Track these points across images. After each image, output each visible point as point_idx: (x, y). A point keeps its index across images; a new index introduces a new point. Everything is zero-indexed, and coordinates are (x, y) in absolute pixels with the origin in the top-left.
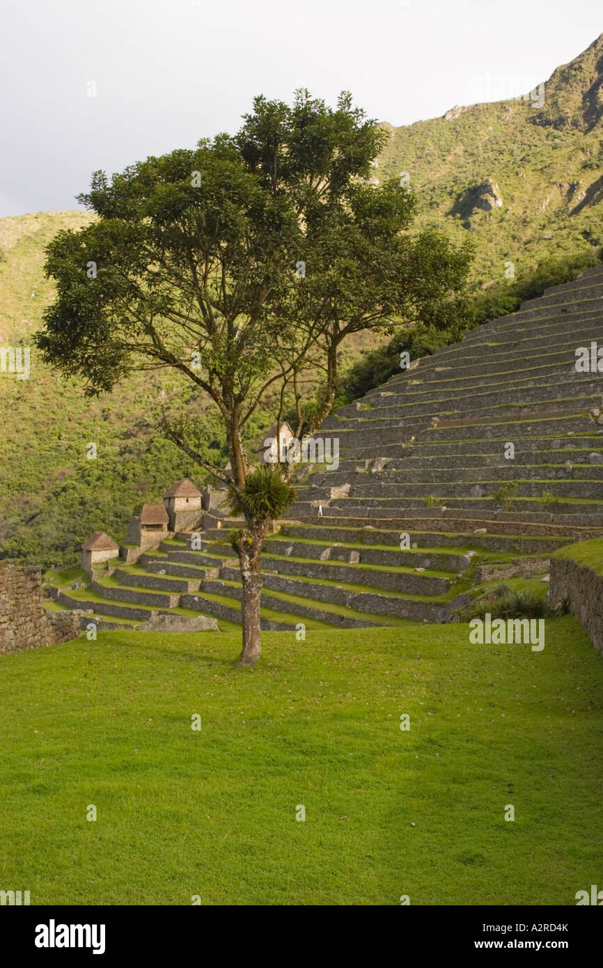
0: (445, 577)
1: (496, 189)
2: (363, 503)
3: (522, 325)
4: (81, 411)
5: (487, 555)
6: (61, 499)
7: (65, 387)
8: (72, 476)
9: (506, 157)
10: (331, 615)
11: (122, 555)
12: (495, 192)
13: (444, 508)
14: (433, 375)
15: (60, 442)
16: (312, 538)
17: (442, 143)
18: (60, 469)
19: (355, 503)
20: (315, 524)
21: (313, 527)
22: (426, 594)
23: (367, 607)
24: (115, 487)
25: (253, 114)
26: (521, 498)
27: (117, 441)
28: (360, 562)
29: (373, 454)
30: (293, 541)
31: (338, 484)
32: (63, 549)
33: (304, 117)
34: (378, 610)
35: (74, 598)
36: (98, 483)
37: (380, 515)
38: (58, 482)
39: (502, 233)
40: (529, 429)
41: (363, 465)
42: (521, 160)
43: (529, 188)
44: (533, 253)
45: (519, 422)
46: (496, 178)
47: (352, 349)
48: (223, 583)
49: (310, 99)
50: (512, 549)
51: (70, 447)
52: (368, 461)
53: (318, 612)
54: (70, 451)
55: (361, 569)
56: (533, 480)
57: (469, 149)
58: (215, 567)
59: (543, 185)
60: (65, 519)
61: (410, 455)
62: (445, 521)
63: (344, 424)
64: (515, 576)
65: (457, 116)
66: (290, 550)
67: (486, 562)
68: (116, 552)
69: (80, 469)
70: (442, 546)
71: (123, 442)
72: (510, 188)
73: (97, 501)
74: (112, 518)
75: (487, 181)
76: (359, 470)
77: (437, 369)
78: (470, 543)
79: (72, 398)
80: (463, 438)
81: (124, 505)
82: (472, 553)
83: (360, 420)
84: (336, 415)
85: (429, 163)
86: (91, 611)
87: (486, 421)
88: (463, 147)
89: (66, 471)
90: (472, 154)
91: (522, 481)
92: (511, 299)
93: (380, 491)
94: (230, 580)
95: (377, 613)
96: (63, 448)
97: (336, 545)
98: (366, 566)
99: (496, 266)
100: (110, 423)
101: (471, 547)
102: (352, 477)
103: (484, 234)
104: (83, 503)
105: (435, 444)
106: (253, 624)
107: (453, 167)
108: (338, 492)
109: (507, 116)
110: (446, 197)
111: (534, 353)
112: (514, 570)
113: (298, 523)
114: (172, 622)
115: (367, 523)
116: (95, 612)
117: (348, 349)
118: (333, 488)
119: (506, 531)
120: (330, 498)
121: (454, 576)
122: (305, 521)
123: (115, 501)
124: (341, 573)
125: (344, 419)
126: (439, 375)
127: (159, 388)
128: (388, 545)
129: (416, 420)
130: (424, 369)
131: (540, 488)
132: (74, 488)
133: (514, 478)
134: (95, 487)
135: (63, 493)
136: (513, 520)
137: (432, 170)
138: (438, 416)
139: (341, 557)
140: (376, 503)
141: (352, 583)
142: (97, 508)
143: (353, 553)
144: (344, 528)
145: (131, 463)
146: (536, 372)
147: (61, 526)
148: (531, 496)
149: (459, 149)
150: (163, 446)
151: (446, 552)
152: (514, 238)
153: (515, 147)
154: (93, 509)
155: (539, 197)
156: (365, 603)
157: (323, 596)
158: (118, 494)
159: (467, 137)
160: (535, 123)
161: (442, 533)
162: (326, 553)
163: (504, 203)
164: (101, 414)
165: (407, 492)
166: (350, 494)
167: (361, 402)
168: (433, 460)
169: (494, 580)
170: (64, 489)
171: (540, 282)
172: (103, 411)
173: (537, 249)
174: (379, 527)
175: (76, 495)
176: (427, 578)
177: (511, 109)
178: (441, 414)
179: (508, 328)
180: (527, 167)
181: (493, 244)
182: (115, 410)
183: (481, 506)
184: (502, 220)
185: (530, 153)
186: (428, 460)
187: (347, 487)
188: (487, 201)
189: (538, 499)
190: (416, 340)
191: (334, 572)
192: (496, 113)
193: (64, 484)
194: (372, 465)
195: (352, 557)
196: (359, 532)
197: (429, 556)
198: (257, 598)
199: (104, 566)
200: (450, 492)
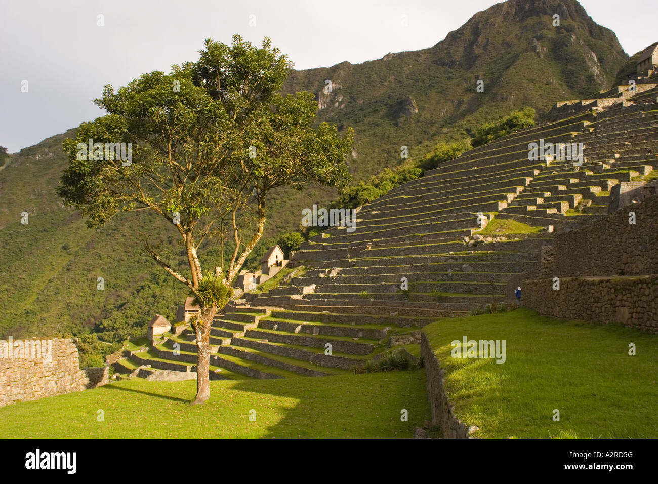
0: (371, 343)
1: (414, 102)
2: (323, 296)
3: (424, 186)
4: (154, 238)
5: (397, 329)
6: (140, 294)
7: (145, 223)
8: (147, 279)
9: (420, 84)
10: (299, 368)
11: (172, 331)
12: (413, 104)
13: (372, 300)
14: (370, 216)
15: (140, 258)
16: (289, 319)
17: (382, 75)
18: (141, 274)
19: (319, 296)
20: (293, 310)
21: (291, 311)
22: (359, 354)
23: (323, 363)
24: (175, 286)
25: (206, 50)
26: (420, 293)
27: (177, 257)
28: (319, 334)
29: (331, 266)
30: (278, 320)
31: (308, 284)
32: (141, 326)
33: (238, 52)
34: (329, 365)
35: (140, 357)
36: (165, 283)
37: (333, 303)
38: (139, 283)
39: (418, 129)
40: (427, 250)
41: (324, 272)
42: (429, 86)
43: (434, 102)
44: (436, 142)
45: (421, 246)
46: (414, 95)
47: (325, 199)
48: (234, 347)
49: (242, 42)
50: (413, 326)
51: (147, 261)
52: (327, 270)
53: (292, 367)
54: (147, 263)
55: (319, 339)
56: (428, 282)
57: (398, 78)
58: (229, 337)
59: (442, 101)
60: (143, 306)
61: (353, 266)
62: (373, 308)
63: (314, 247)
64: (412, 343)
65: (390, 59)
66: (276, 326)
67: (396, 334)
68: (169, 328)
69: (153, 275)
70: (370, 324)
71: (181, 257)
72: (423, 102)
73: (164, 295)
74: (173, 306)
75: (409, 97)
76: (322, 276)
77: (372, 213)
78: (387, 322)
79: (149, 230)
80: (386, 256)
81: (181, 297)
82: (388, 328)
83: (324, 244)
84: (310, 241)
85: (374, 86)
86: (149, 366)
87: (401, 245)
88: (394, 77)
89: (144, 276)
90: (400, 82)
91: (422, 282)
92: (419, 169)
93: (334, 289)
94: (238, 345)
95: (328, 367)
96: (143, 261)
97: (305, 323)
98: (322, 337)
99: (414, 149)
100: (173, 245)
101: (388, 324)
102: (317, 281)
103: (407, 129)
104: (154, 296)
105: (368, 259)
106: (203, 377)
107: (388, 89)
108: (309, 290)
109: (421, 60)
110: (384, 107)
111: (432, 202)
112: (412, 339)
113: (282, 309)
114: (168, 374)
115: (325, 309)
116: (152, 367)
117: (323, 200)
118: (304, 287)
119: (410, 314)
120: (302, 293)
121: (377, 342)
122: (286, 308)
123: (175, 295)
124: (307, 341)
125: (314, 243)
126: (374, 216)
127: (204, 223)
128: (338, 323)
129: (359, 244)
130: (365, 212)
131: (432, 286)
132: (149, 287)
133: (417, 280)
134: (162, 286)
135: (142, 290)
136: (414, 307)
137: (375, 90)
138: (371, 242)
139: (308, 331)
140: (331, 297)
141: (314, 348)
142: (164, 300)
143: (315, 328)
144: (310, 313)
145: (185, 271)
146: (432, 215)
147: (140, 311)
148: (426, 292)
149: (392, 79)
150: (206, 260)
151: (372, 327)
152: (425, 132)
153: (425, 78)
154: (161, 300)
155: (440, 108)
156: (321, 360)
157: (296, 356)
158: (177, 290)
159: (396, 71)
160: (438, 64)
161: (370, 316)
162: (298, 329)
163: (419, 111)
164: (166, 239)
165: (350, 289)
166: (316, 290)
167: (325, 233)
168: (368, 269)
169: (399, 345)
170: (143, 287)
171: (436, 159)
172: (169, 238)
173: (438, 139)
174: (332, 312)
175: (150, 291)
176: (360, 344)
177: (423, 56)
178: (373, 240)
179: (416, 187)
180: (432, 90)
181: (412, 136)
182: (176, 237)
183: (395, 298)
184: (418, 121)
185: (434, 81)
186: (364, 269)
187: (314, 286)
188: (408, 110)
189: (430, 294)
190: (360, 194)
191: (303, 340)
192: (414, 57)
193: (143, 284)
194: (330, 272)
195: (314, 331)
196: (319, 315)
197: (362, 330)
198: (206, 360)
199: (161, 337)
200: (377, 289)
